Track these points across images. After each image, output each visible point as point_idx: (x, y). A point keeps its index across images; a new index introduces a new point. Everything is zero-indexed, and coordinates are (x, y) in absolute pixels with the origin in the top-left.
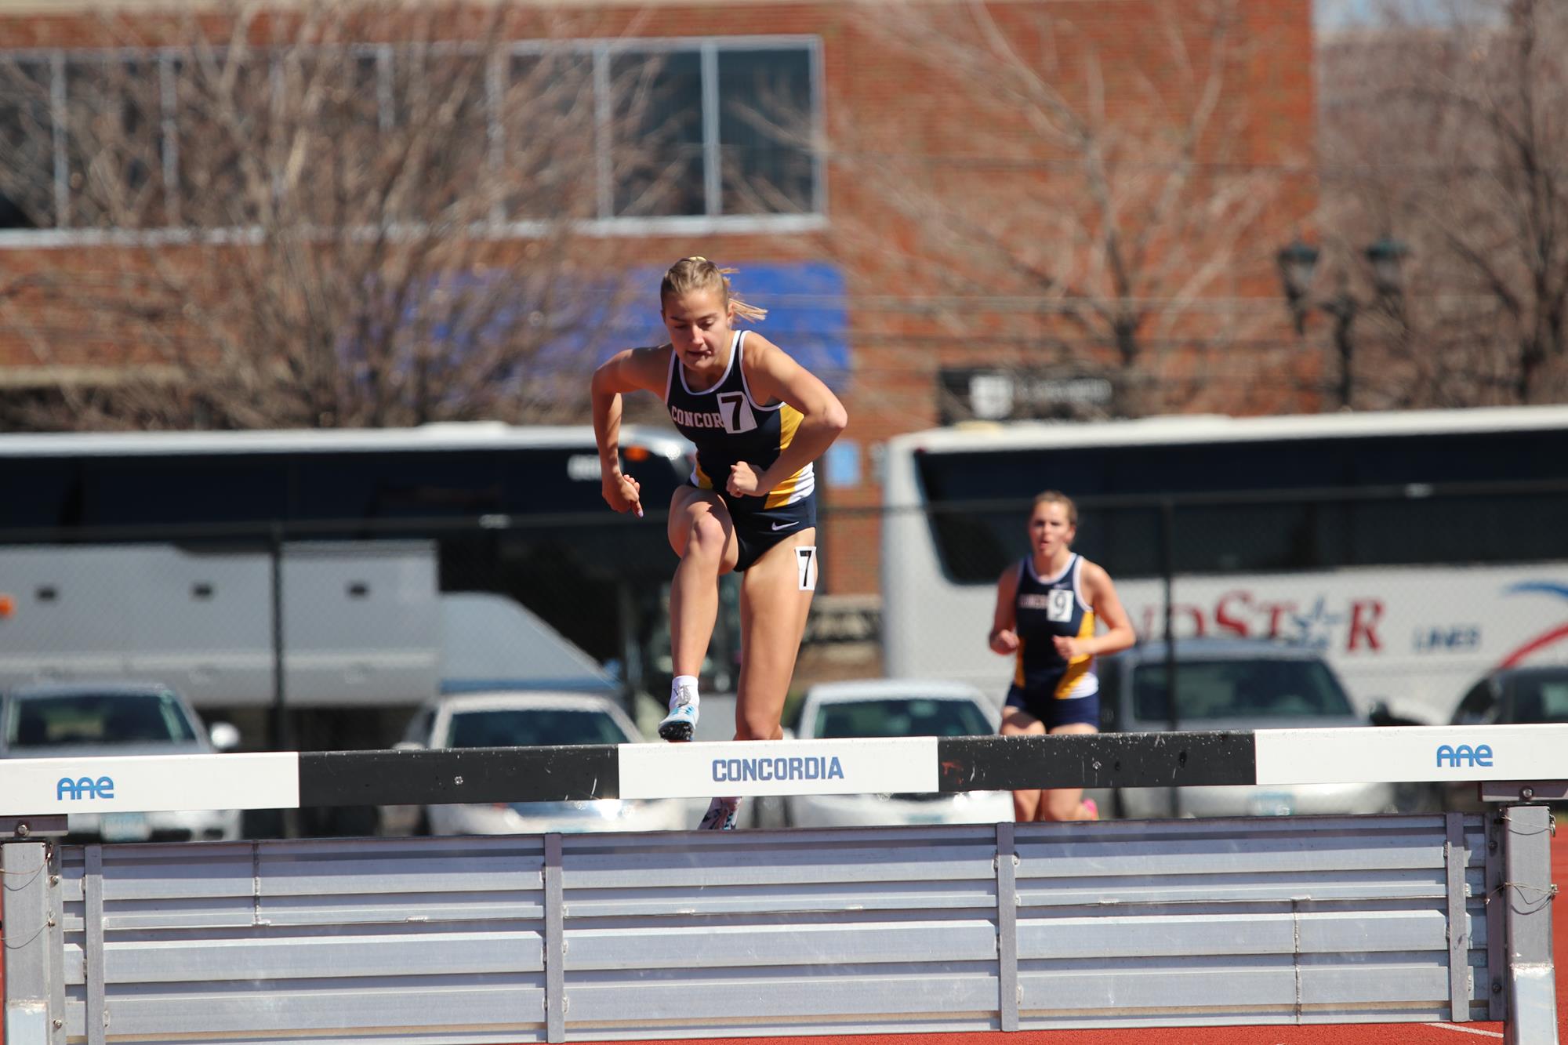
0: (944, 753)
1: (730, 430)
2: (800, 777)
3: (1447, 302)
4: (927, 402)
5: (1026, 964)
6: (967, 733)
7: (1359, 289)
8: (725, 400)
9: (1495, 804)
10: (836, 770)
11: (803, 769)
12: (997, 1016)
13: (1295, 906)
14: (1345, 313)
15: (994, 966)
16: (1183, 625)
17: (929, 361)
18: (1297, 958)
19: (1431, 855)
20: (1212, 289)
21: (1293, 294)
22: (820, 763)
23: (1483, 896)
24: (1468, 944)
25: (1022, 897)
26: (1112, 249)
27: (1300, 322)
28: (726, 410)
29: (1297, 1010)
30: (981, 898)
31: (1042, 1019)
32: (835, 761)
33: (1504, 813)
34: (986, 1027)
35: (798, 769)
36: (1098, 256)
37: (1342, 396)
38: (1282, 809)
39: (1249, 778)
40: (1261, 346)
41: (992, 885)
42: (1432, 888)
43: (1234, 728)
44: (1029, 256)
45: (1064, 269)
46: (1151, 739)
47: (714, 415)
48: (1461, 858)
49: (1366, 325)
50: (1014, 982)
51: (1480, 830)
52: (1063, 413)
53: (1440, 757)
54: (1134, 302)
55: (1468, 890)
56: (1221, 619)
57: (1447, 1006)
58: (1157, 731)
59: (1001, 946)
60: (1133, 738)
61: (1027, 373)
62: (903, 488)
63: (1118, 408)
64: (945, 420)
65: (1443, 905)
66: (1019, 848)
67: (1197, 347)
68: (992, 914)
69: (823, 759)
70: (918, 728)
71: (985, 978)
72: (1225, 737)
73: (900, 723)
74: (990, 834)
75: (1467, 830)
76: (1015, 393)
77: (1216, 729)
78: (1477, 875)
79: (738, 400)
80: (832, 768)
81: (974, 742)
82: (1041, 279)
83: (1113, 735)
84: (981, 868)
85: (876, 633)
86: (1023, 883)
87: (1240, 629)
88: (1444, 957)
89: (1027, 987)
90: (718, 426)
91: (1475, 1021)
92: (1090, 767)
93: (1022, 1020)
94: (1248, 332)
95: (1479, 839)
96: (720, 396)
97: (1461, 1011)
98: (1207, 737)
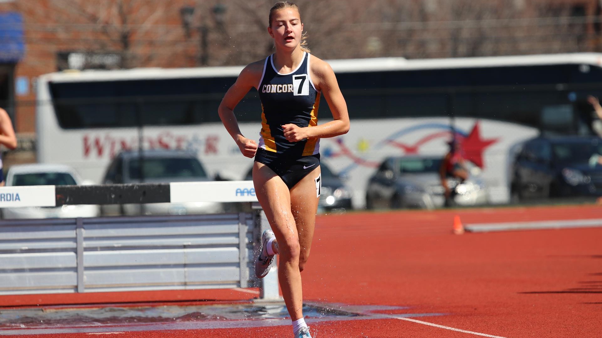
0: (58, 192)
1: (296, 93)
2: (5, 200)
3: (241, 28)
4: (53, 63)
5: (87, 268)
6: (66, 184)
7: (210, 23)
8: (296, 78)
9: (257, 210)
10: (18, 198)
11: (5, 197)
12: (76, 288)
13: (185, 247)
14: (204, 31)
15: (75, 269)
16: (146, 145)
17: (53, 48)
18: (185, 266)
19: (233, 228)
20: (157, 22)
21: (186, 25)
22: (11, 196)
23: (252, 243)
24: (247, 260)
25: (85, 244)
26: (121, 8)
27: (188, 34)
28: (296, 83)
29: (185, 284)
30: (71, 244)
31: (93, 288)
32: (17, 195)
33: (260, 212)
34: (72, 291)
35: (4, 198)
36: (115, 11)
37: (204, 62)
38: (180, 212)
39: (168, 200)
40: (174, 43)
41: (75, 240)
42: (234, 240)
43: (163, 183)
44: (90, 9)
45: (103, 15)
46: (133, 186)
47: (289, 85)
48: (245, 229)
49: (213, 36)
50: (82, 275)
51: (251, 219)
52: (102, 67)
53: (237, 192)
54: (128, 27)
55: (247, 240)
56: (160, 142)
57: (238, 283)
58: (135, 183)
59: (78, 262)
60: (127, 186)
61: (90, 53)
62: (44, 95)
63: (123, 65)
64: (59, 69)
65: (238, 246)
66: (85, 226)
67: (151, 43)
68: (75, 250)
69: (13, 195)
70: (49, 183)
71: (72, 274)
72: (160, 186)
73: (42, 180)
74: (74, 221)
75: (247, 219)
76: (86, 59)
77: (156, 182)
78: (250, 235)
79: (304, 78)
80: (16, 197)
81: (68, 188)
82: (94, 19)
83: (119, 185)
84: (71, 233)
85: (34, 148)
86: (86, 239)
87: (166, 147)
88: (238, 265)
89: (87, 276)
90: (290, 91)
91: (248, 288)
92: (110, 196)
93: (86, 288)
94: (171, 37)
95: (251, 222)
96: (294, 76)
97: (244, 284)
98: (153, 186)
